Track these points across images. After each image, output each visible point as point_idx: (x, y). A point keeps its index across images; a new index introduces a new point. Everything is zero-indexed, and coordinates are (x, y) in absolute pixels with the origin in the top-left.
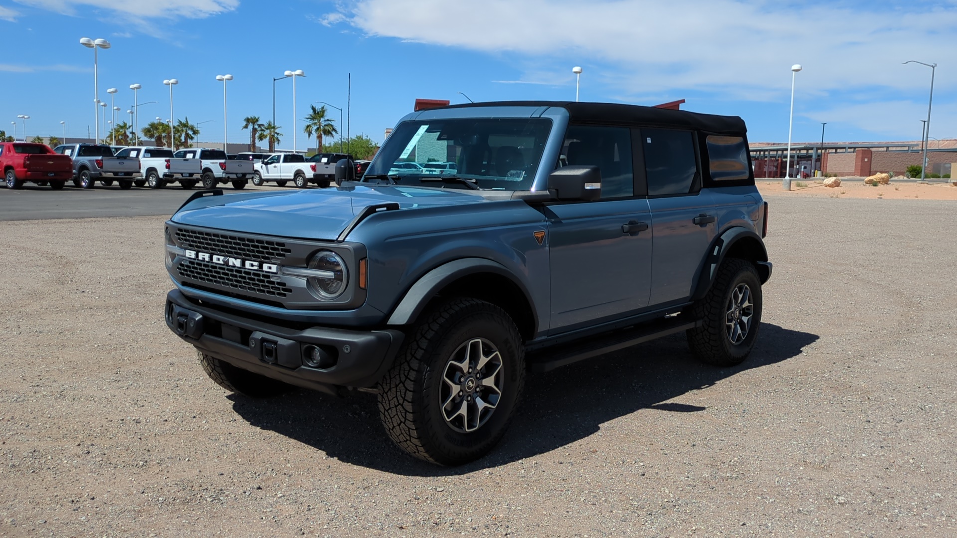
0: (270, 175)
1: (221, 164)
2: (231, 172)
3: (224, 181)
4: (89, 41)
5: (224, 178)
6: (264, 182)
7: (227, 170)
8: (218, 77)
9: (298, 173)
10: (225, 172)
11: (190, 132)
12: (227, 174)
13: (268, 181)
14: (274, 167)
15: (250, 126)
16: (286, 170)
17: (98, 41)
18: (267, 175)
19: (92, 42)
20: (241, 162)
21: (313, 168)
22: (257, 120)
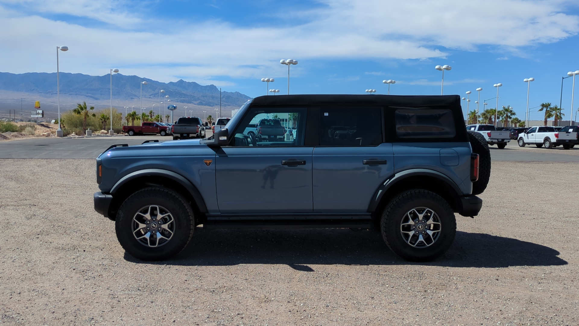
0: (529, 140)
1: (488, 133)
2: (494, 138)
3: (492, 144)
4: (440, 67)
5: (490, 142)
6: (526, 145)
7: (492, 137)
8: (525, 80)
9: (547, 139)
10: (490, 138)
11: (509, 114)
12: (491, 139)
13: (529, 144)
14: (532, 135)
15: (545, 109)
16: (539, 137)
17: (444, 67)
18: (527, 140)
19: (441, 68)
20: (501, 132)
21: (557, 136)
22: (550, 105)
